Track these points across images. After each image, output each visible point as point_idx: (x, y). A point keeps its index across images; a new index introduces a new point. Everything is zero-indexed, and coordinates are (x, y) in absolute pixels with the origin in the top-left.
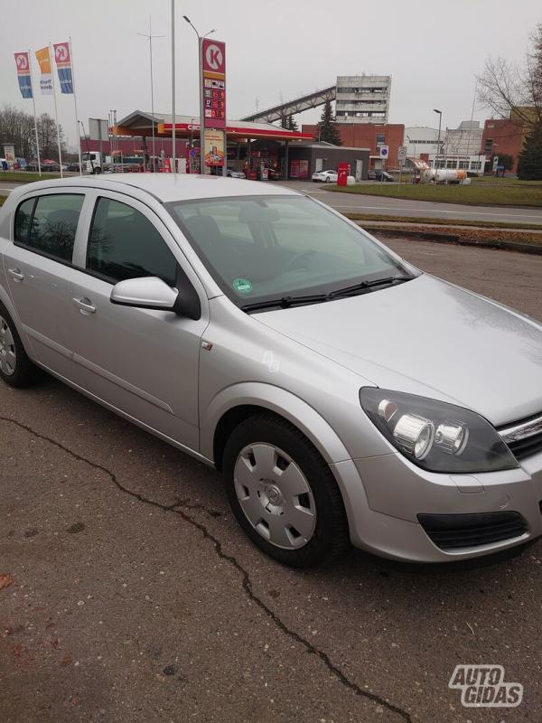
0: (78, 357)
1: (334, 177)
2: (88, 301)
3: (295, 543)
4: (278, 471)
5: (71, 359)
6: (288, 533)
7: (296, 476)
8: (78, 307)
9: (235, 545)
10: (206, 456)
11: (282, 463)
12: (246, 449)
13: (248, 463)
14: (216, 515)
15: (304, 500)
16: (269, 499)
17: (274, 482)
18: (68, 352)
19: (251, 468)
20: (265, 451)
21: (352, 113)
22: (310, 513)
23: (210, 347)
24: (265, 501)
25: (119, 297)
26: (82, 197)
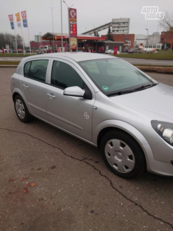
0: (48, 112)
1: (113, 52)
2: (52, 94)
3: (127, 171)
4: (121, 148)
5: (46, 113)
6: (124, 168)
7: (128, 150)
8: (49, 96)
9: (105, 172)
10: (94, 143)
11: (123, 145)
12: (109, 141)
13: (110, 146)
14: (97, 162)
15: (130, 157)
16: (117, 157)
17: (119, 152)
18: (45, 111)
19: (111, 147)
20: (116, 142)
21: (117, 31)
22: (133, 161)
23: (96, 108)
24: (116, 158)
25: (66, 93)
26: (47, 61)
